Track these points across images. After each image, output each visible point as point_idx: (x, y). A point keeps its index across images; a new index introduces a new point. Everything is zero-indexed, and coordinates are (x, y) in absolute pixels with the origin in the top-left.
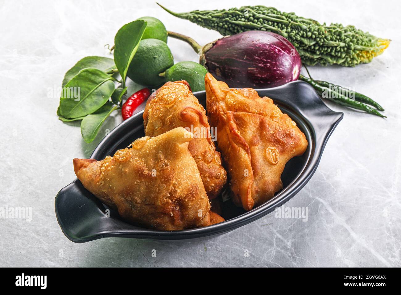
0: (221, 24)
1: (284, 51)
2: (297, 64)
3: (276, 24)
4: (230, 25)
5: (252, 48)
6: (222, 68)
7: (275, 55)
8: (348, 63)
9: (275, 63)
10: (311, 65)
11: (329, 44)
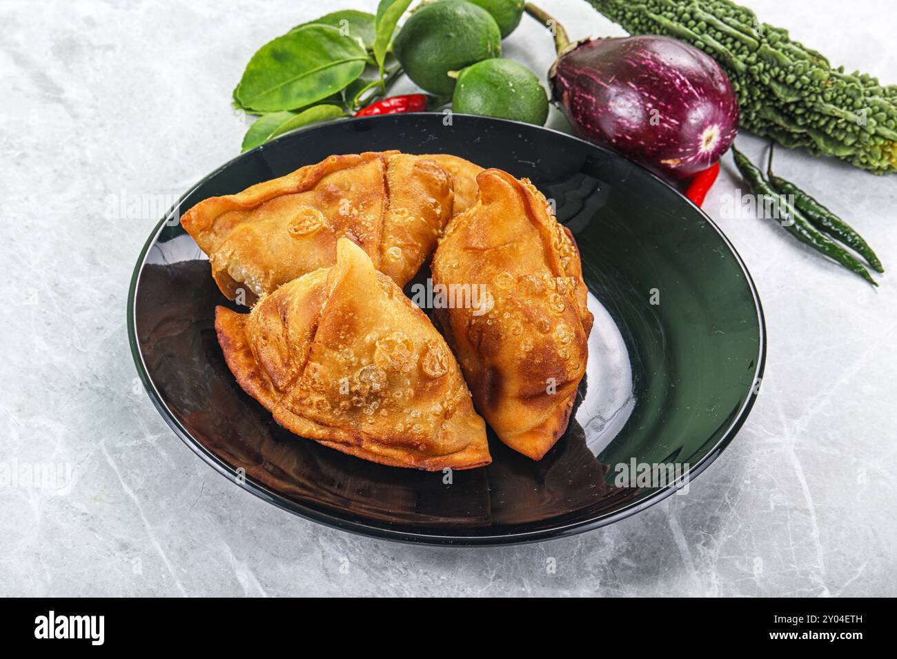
0: (630, 14)
1: (694, 88)
2: (718, 124)
3: (730, 40)
4: (644, 21)
6: (572, 92)
7: (670, 90)
8: (861, 162)
9: (663, 104)
10: (786, 146)
11: (823, 108)
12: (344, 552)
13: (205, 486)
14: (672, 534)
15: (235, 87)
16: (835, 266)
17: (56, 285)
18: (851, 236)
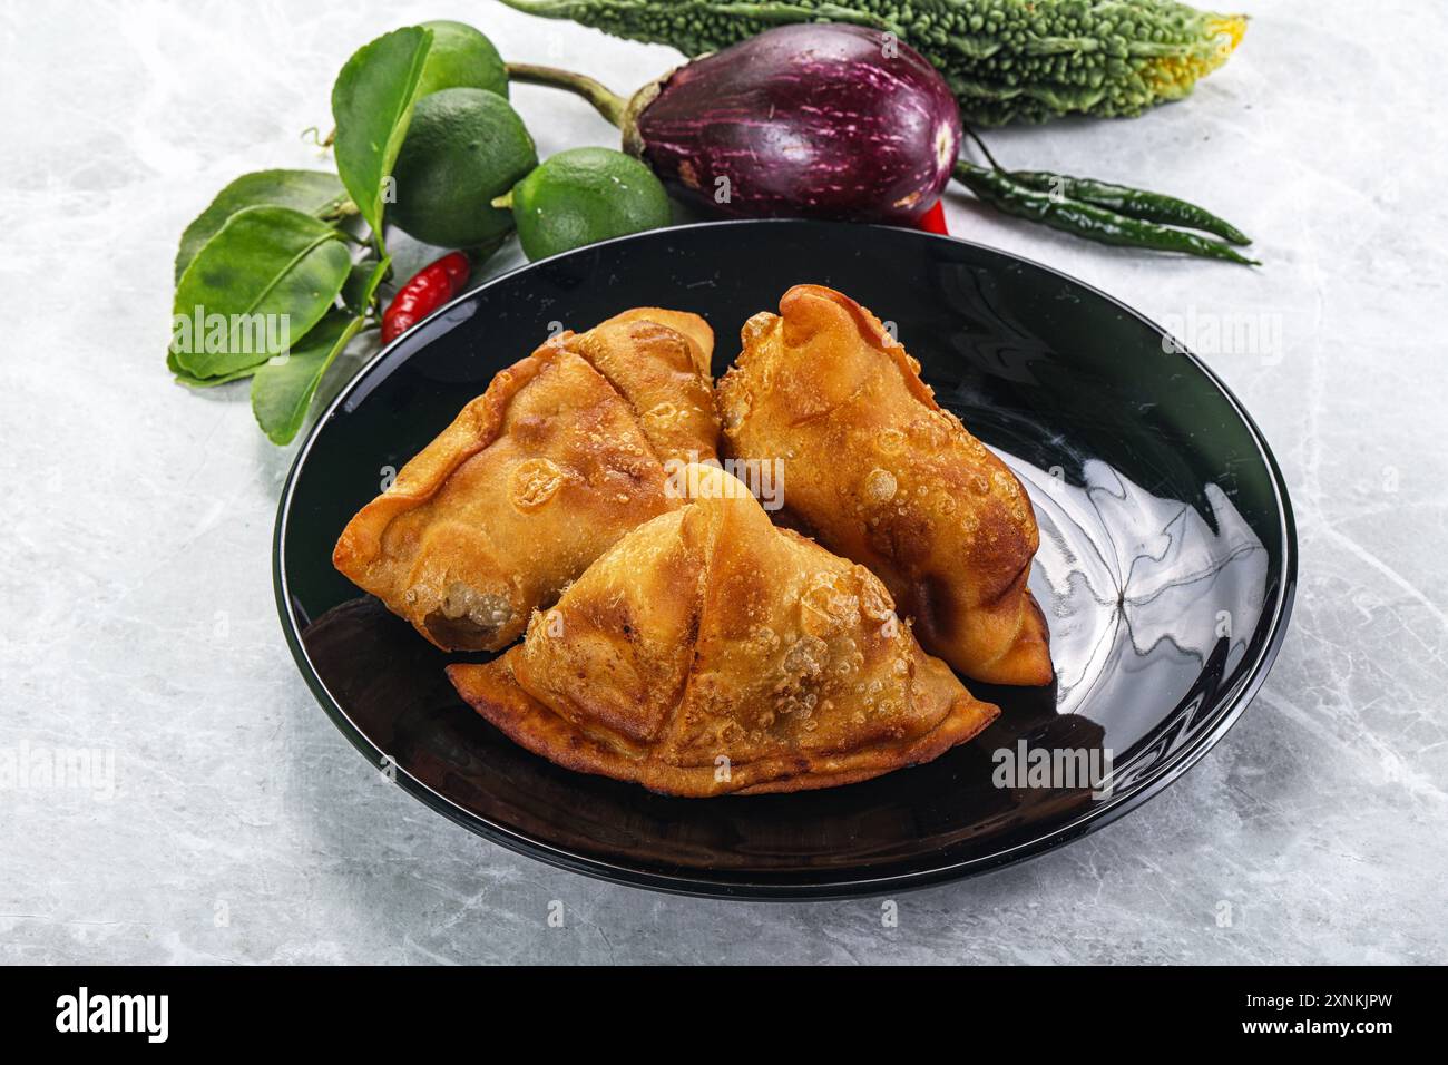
0: (681, 20)
1: (899, 79)
2: (946, 119)
4: (711, 21)
5: (791, 78)
6: (699, 157)
7: (870, 95)
8: (1115, 105)
9: (871, 119)
10: (993, 125)
11: (1045, 48)
14: (1274, 708)
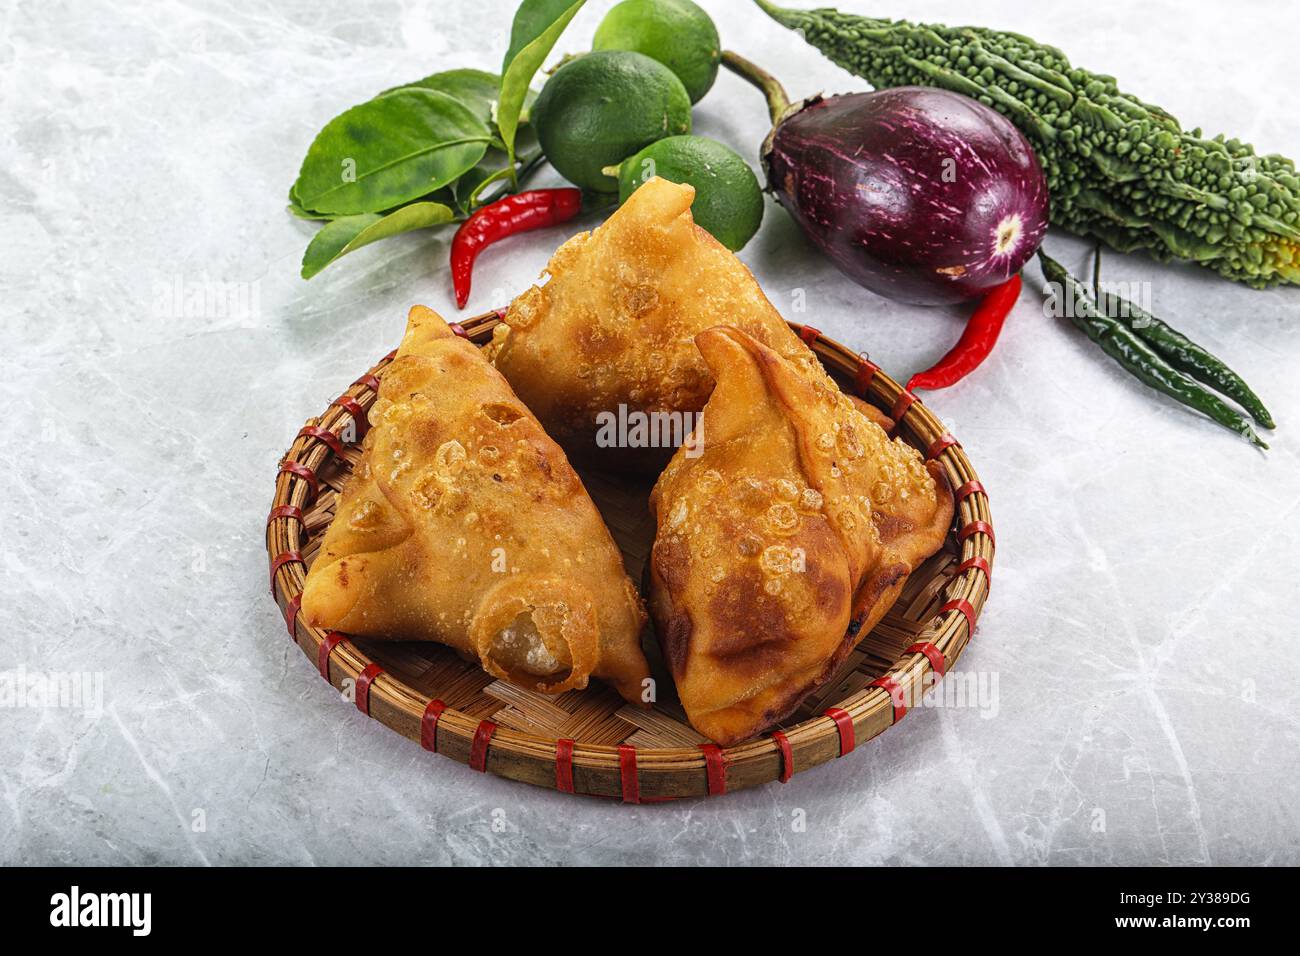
0: (879, 61)
1: (982, 160)
2: (1020, 213)
3: (1030, 92)
4: (900, 70)
6: (799, 173)
8: (1231, 268)
9: (937, 185)
10: (1119, 249)
11: (1173, 189)
12: (484, 856)
13: (270, 764)
15: (292, 183)
16: (1203, 421)
17: (35, 477)
18: (1223, 375)
